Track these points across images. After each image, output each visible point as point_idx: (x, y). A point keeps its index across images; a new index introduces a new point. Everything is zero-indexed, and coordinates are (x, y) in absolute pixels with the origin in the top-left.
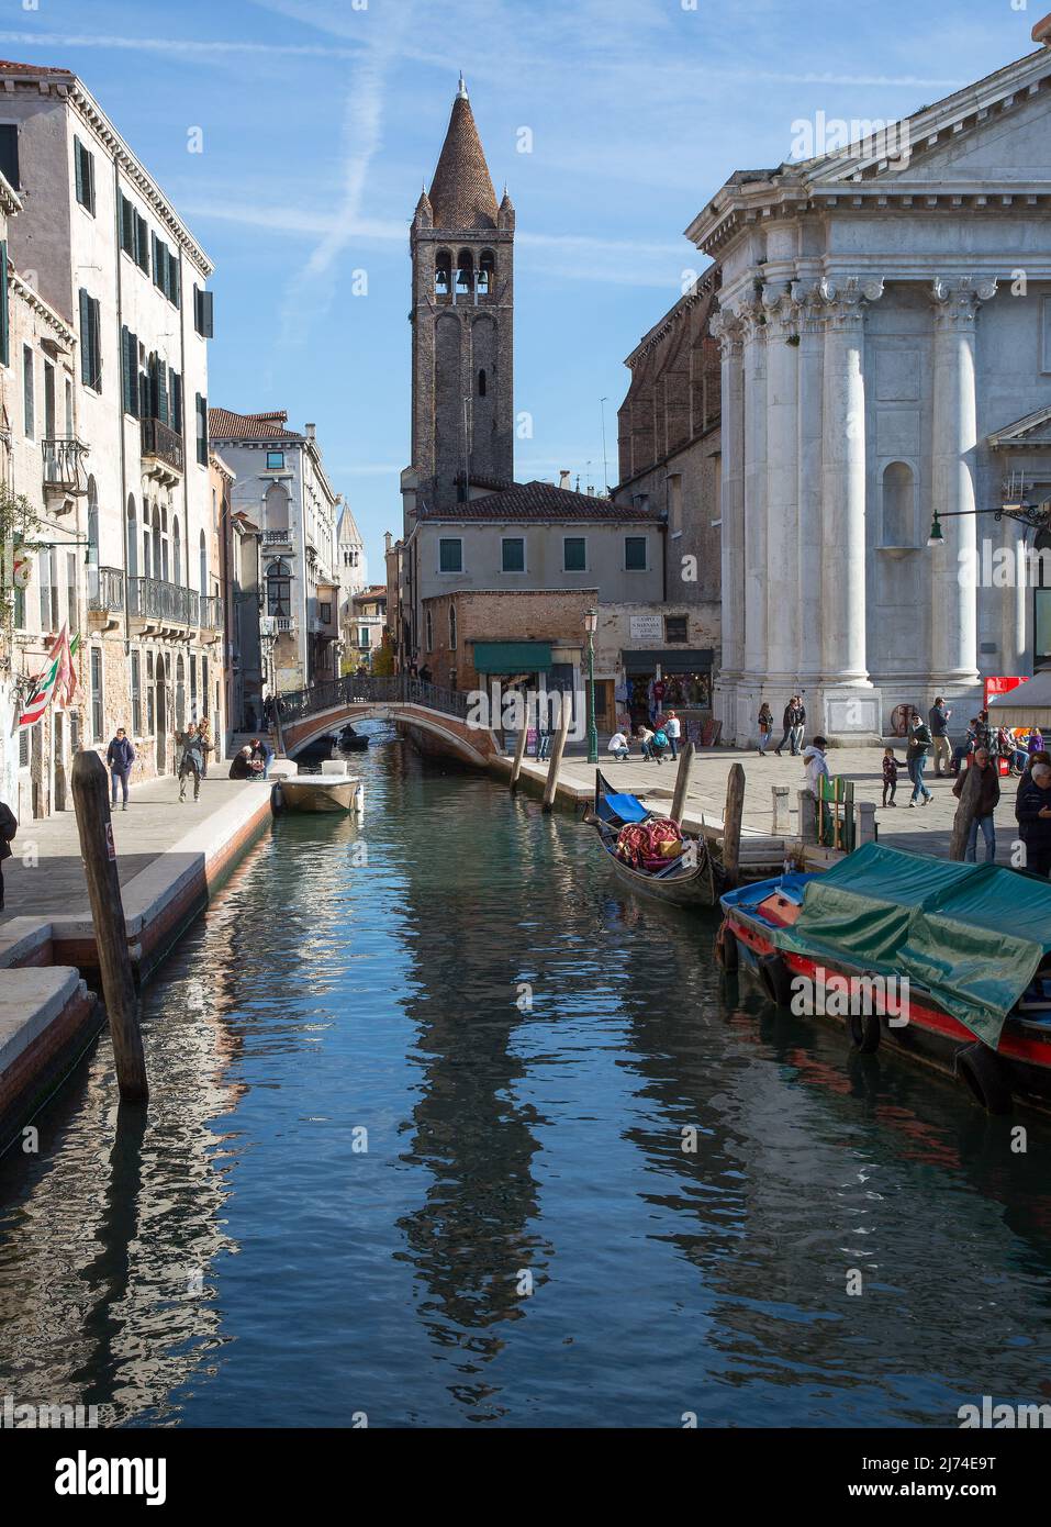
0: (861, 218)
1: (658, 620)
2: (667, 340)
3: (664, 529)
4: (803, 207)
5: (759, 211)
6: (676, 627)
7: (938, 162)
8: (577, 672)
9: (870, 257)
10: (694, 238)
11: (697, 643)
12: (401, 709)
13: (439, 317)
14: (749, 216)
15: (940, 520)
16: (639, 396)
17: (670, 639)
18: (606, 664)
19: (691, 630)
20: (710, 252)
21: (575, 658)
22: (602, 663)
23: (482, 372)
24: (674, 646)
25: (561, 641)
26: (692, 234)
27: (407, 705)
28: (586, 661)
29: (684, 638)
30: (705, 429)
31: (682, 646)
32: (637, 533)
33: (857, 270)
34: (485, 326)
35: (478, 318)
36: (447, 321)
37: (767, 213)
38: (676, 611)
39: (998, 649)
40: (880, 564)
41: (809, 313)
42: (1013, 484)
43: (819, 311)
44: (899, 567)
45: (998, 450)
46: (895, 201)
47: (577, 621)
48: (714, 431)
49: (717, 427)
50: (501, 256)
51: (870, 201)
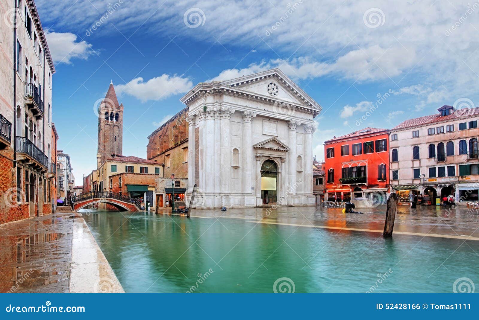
0: (230, 95)
1: (174, 182)
2: (161, 131)
3: (164, 166)
4: (217, 91)
6: (177, 183)
7: (246, 87)
8: (154, 193)
9: (232, 104)
11: (182, 187)
12: (110, 200)
13: (106, 125)
16: (153, 142)
19: (181, 184)
21: (153, 189)
22: (160, 191)
23: (115, 137)
24: (177, 187)
25: (150, 186)
27: (111, 199)
28: (156, 190)
29: (179, 186)
30: (179, 144)
31: (179, 187)
32: (158, 167)
33: (230, 107)
34: (116, 128)
35: (115, 126)
36: (107, 126)
38: (177, 180)
39: (255, 188)
40: (232, 170)
41: (218, 114)
42: (258, 155)
43: (220, 114)
44: (236, 170)
45: (256, 148)
46: (238, 93)
47: (154, 181)
48: (186, 141)
49: (188, 141)
50: (120, 114)
51: (232, 92)
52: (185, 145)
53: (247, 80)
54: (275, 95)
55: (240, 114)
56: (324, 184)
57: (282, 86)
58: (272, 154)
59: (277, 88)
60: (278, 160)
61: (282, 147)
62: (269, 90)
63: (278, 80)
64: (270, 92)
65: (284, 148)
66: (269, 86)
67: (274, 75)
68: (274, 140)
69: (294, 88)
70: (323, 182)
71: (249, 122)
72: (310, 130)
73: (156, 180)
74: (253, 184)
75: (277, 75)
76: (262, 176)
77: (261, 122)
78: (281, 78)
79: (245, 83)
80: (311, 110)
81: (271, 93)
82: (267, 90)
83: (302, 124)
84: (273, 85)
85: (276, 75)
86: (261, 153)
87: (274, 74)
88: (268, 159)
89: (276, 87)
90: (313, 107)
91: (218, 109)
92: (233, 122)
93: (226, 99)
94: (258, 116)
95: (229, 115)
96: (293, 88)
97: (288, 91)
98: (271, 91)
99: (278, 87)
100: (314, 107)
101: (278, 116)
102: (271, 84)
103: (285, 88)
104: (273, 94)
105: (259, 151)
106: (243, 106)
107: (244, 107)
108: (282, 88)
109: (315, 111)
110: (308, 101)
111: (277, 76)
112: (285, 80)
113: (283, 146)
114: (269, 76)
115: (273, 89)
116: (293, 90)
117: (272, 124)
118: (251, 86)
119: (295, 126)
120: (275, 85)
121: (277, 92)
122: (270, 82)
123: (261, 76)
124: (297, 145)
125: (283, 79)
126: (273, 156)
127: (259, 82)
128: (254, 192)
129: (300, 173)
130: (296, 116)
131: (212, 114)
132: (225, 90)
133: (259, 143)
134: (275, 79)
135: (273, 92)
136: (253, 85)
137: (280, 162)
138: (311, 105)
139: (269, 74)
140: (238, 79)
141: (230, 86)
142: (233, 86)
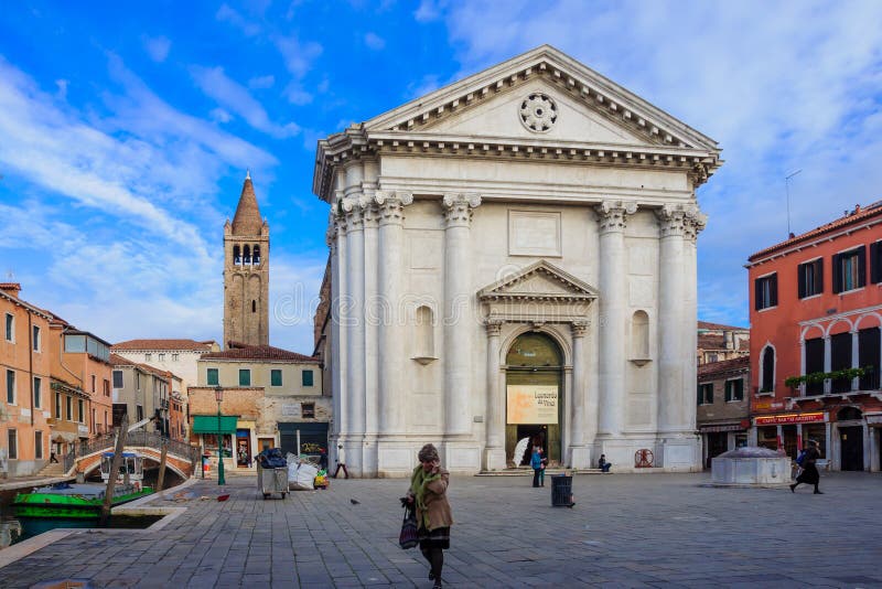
0: (399, 155)
1: (298, 405)
3: (322, 366)
4: (364, 149)
6: (308, 408)
9: (405, 179)
11: (319, 418)
17: (304, 416)
18: (269, 429)
19: (316, 411)
21: (251, 426)
22: (266, 429)
24: (307, 420)
25: (243, 417)
28: (258, 427)
29: (312, 416)
31: (311, 420)
33: (398, 187)
34: (256, 280)
35: (252, 276)
36: (238, 277)
38: (310, 401)
39: (484, 419)
40: (414, 367)
41: (368, 215)
42: (492, 319)
43: (376, 213)
44: (424, 369)
45: (484, 300)
46: (419, 144)
47: (253, 404)
50: (263, 248)
51: (404, 143)
53: (447, 101)
54: (545, 128)
55: (435, 203)
56: (745, 399)
57: (570, 96)
58: (538, 314)
59: (553, 108)
60: (563, 329)
61: (573, 288)
62: (524, 118)
63: (555, 80)
64: (528, 123)
65: (580, 291)
66: (524, 106)
67: (536, 68)
68: (544, 270)
69: (609, 96)
70: (745, 392)
71: (461, 223)
72: (675, 224)
73: (259, 401)
74: (479, 407)
75: (547, 65)
76: (509, 382)
77: (504, 219)
78: (562, 73)
79: (441, 110)
80: (677, 158)
81: (533, 127)
82: (516, 119)
83: (642, 209)
84: (538, 101)
85: (543, 67)
86: (499, 311)
87: (539, 65)
88: (526, 328)
89: (550, 105)
90: (682, 146)
91: (370, 200)
92: (414, 232)
93: (391, 166)
94: (486, 202)
95: (396, 212)
96: (604, 98)
97: (591, 108)
98: (534, 118)
99: (558, 104)
100: (687, 146)
101: (556, 194)
102: (532, 97)
103: (580, 100)
104: (539, 128)
105: (496, 308)
106: (439, 180)
107: (442, 183)
108: (570, 102)
109: (690, 159)
110: (663, 128)
111: (550, 70)
112: (576, 77)
113: (573, 286)
114: (522, 75)
115: (539, 112)
116: (606, 103)
117: (539, 221)
118: (464, 117)
119: (616, 217)
120: (544, 98)
121: (553, 120)
122: (530, 93)
123: (494, 81)
124: (632, 278)
125: (568, 73)
126: (543, 319)
127: (489, 100)
128: (483, 429)
129: (640, 366)
130: (623, 185)
131: (356, 217)
132: (380, 143)
133: (489, 287)
134: (544, 80)
135: (539, 122)
136: (471, 113)
137: (568, 337)
138: (675, 142)
139: (521, 69)
140: (417, 103)
141: (396, 129)
142: (404, 126)
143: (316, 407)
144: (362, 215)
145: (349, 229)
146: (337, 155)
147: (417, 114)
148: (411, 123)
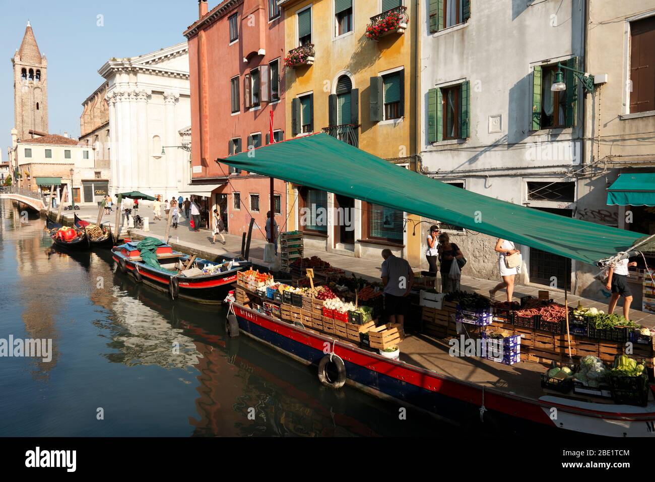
0: (145, 74)
1: (93, 172)
3: (94, 149)
4: (130, 69)
5: (118, 69)
6: (98, 173)
7: (165, 63)
8: (69, 186)
9: (148, 83)
10: (101, 73)
11: (104, 178)
13: (23, 86)
14: (116, 70)
15: (164, 148)
16: (86, 113)
17: (96, 177)
18: (77, 183)
19: (102, 175)
20: (105, 78)
21: (68, 182)
23: (38, 103)
24: (97, 179)
25: (64, 177)
26: (100, 72)
28: (71, 183)
29: (100, 177)
31: (100, 179)
32: (86, 149)
33: (145, 87)
34: (38, 91)
35: (36, 88)
37: (120, 69)
38: (98, 170)
39: (182, 181)
40: (153, 160)
41: (132, 96)
43: (135, 96)
44: (157, 161)
45: (181, 134)
46: (154, 71)
48: (107, 124)
49: (108, 123)
50: (43, 72)
51: (147, 70)
52: (107, 128)
53: (165, 55)
71: (171, 103)
74: (180, 177)
76: (191, 166)
79: (163, 58)
91: (133, 90)
92: (152, 105)
93: (142, 78)
94: (181, 96)
95: (145, 97)
105: (186, 137)
106: (162, 85)
107: (163, 87)
128: (181, 185)
131: (126, 96)
132: (138, 69)
133: (183, 129)
136: (174, 60)
140: (154, 55)
141: (144, 64)
142: (147, 63)
143: (102, 173)
144: (129, 95)
145: (122, 100)
146: (117, 68)
147: (153, 59)
148: (150, 62)
